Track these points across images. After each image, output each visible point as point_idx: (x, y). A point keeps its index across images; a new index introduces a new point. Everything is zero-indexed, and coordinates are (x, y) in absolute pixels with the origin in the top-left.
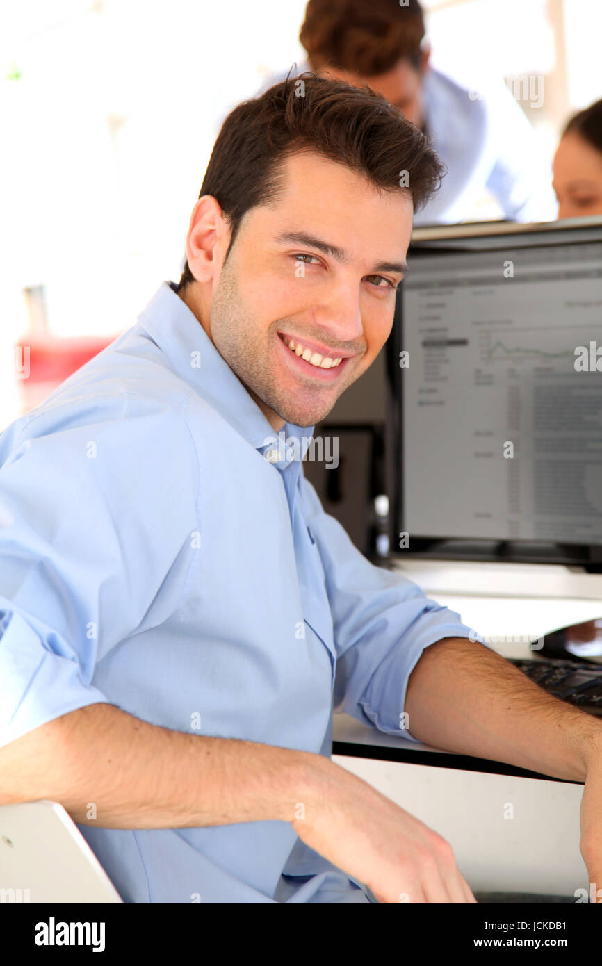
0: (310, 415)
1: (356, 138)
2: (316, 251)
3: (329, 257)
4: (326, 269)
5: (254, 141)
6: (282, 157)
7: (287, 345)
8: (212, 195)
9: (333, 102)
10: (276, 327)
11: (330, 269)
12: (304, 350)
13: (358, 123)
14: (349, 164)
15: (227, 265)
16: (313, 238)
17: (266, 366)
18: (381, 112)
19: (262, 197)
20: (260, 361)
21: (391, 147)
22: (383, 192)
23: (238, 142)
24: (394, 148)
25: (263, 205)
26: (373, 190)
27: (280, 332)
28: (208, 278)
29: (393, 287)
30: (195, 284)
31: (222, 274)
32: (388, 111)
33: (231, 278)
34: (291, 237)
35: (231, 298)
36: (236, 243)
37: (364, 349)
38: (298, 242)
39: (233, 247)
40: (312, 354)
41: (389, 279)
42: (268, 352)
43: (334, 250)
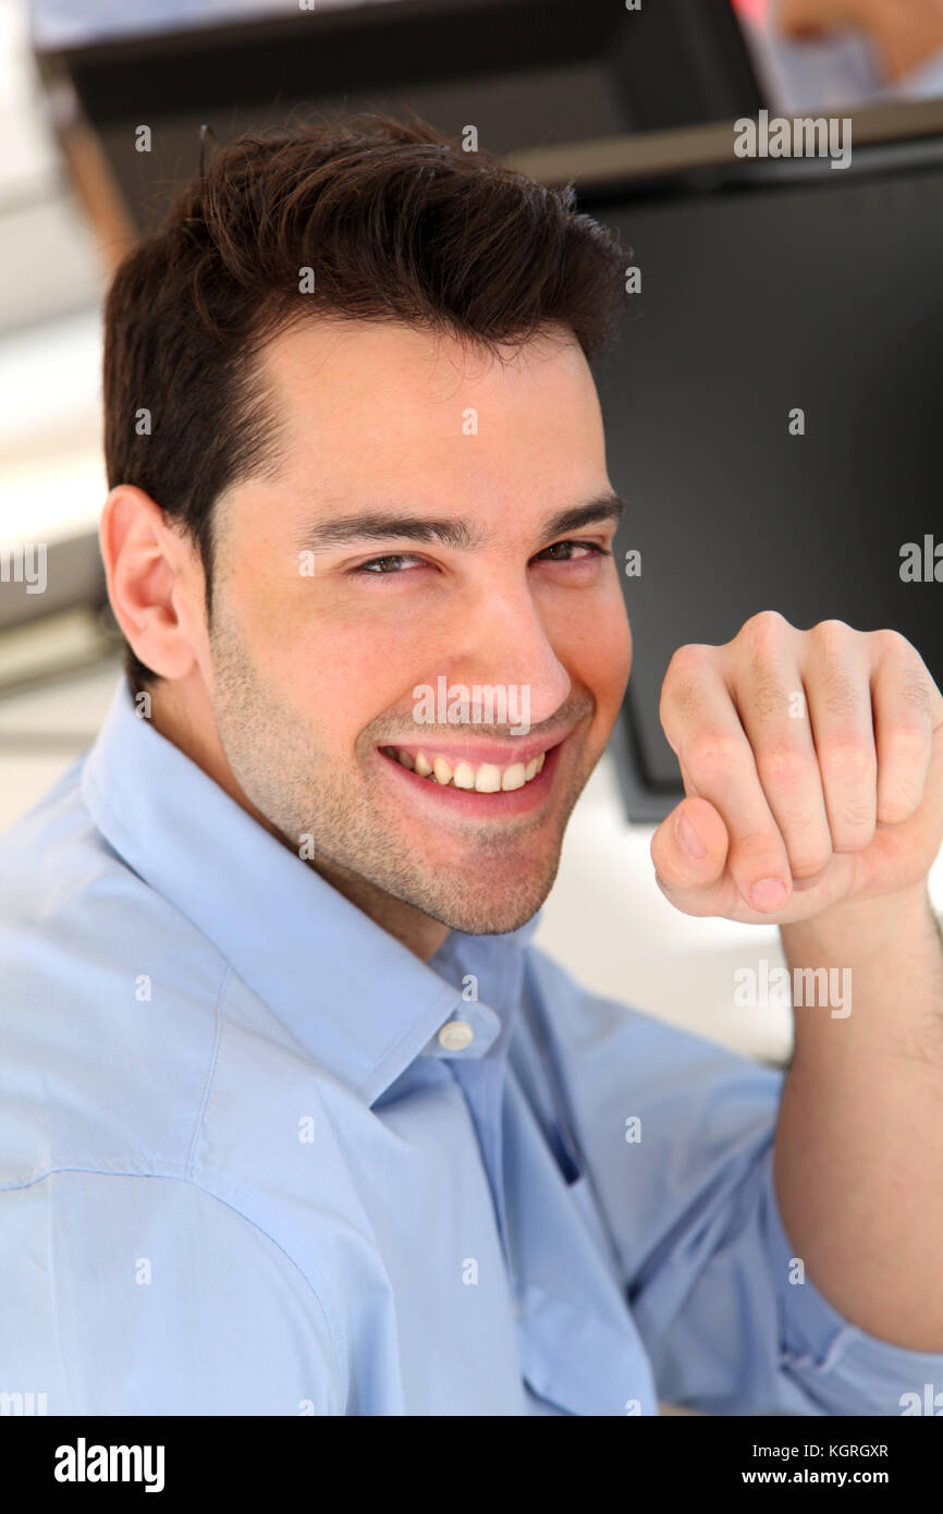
0: (515, 902)
1: (399, 251)
2: (401, 544)
3: (437, 548)
4: (440, 570)
5: (176, 336)
6: (250, 354)
7: (412, 770)
8: (131, 482)
9: (318, 190)
10: (371, 738)
11: (448, 569)
12: (453, 768)
13: (391, 215)
14: (405, 314)
15: (216, 628)
16: (384, 518)
17: (377, 830)
18: (433, 174)
19: (240, 457)
20: (359, 825)
21: (484, 245)
22: (505, 351)
23: (143, 350)
24: (493, 245)
25: (247, 476)
26: (481, 357)
27: (383, 744)
28: (185, 666)
29: (605, 553)
30: (162, 686)
31: (212, 650)
32: (446, 164)
33: (235, 659)
34: (334, 530)
35: (247, 704)
36: (218, 575)
37: (589, 708)
38: (355, 539)
39: (216, 586)
40: (475, 771)
41: (588, 540)
42: (370, 799)
43: (443, 528)
